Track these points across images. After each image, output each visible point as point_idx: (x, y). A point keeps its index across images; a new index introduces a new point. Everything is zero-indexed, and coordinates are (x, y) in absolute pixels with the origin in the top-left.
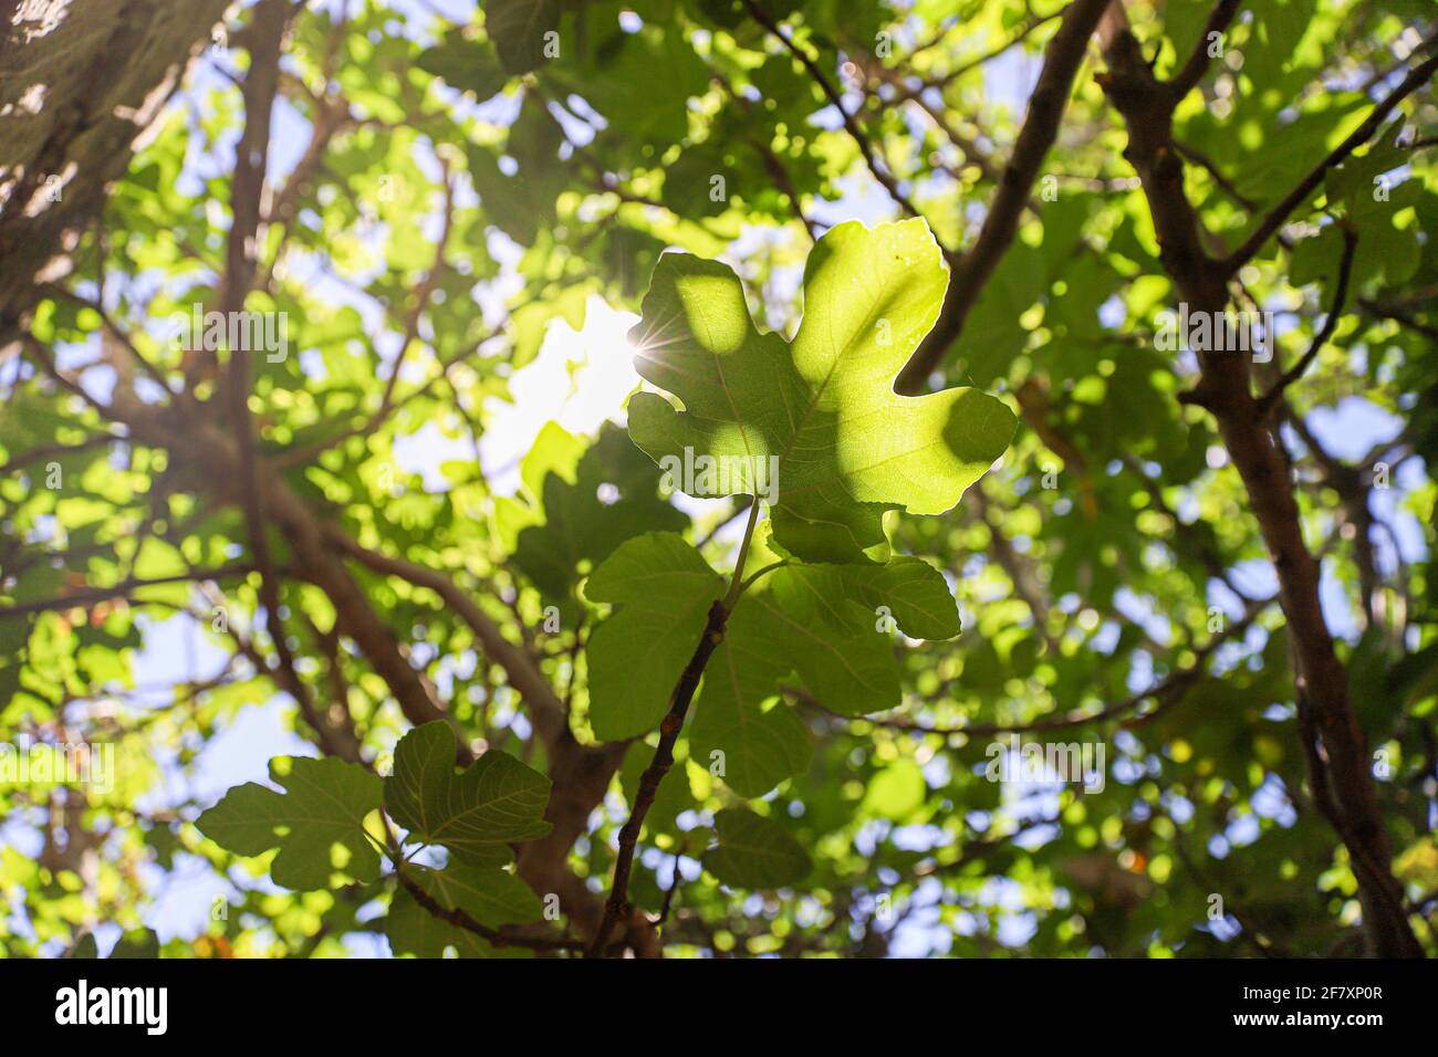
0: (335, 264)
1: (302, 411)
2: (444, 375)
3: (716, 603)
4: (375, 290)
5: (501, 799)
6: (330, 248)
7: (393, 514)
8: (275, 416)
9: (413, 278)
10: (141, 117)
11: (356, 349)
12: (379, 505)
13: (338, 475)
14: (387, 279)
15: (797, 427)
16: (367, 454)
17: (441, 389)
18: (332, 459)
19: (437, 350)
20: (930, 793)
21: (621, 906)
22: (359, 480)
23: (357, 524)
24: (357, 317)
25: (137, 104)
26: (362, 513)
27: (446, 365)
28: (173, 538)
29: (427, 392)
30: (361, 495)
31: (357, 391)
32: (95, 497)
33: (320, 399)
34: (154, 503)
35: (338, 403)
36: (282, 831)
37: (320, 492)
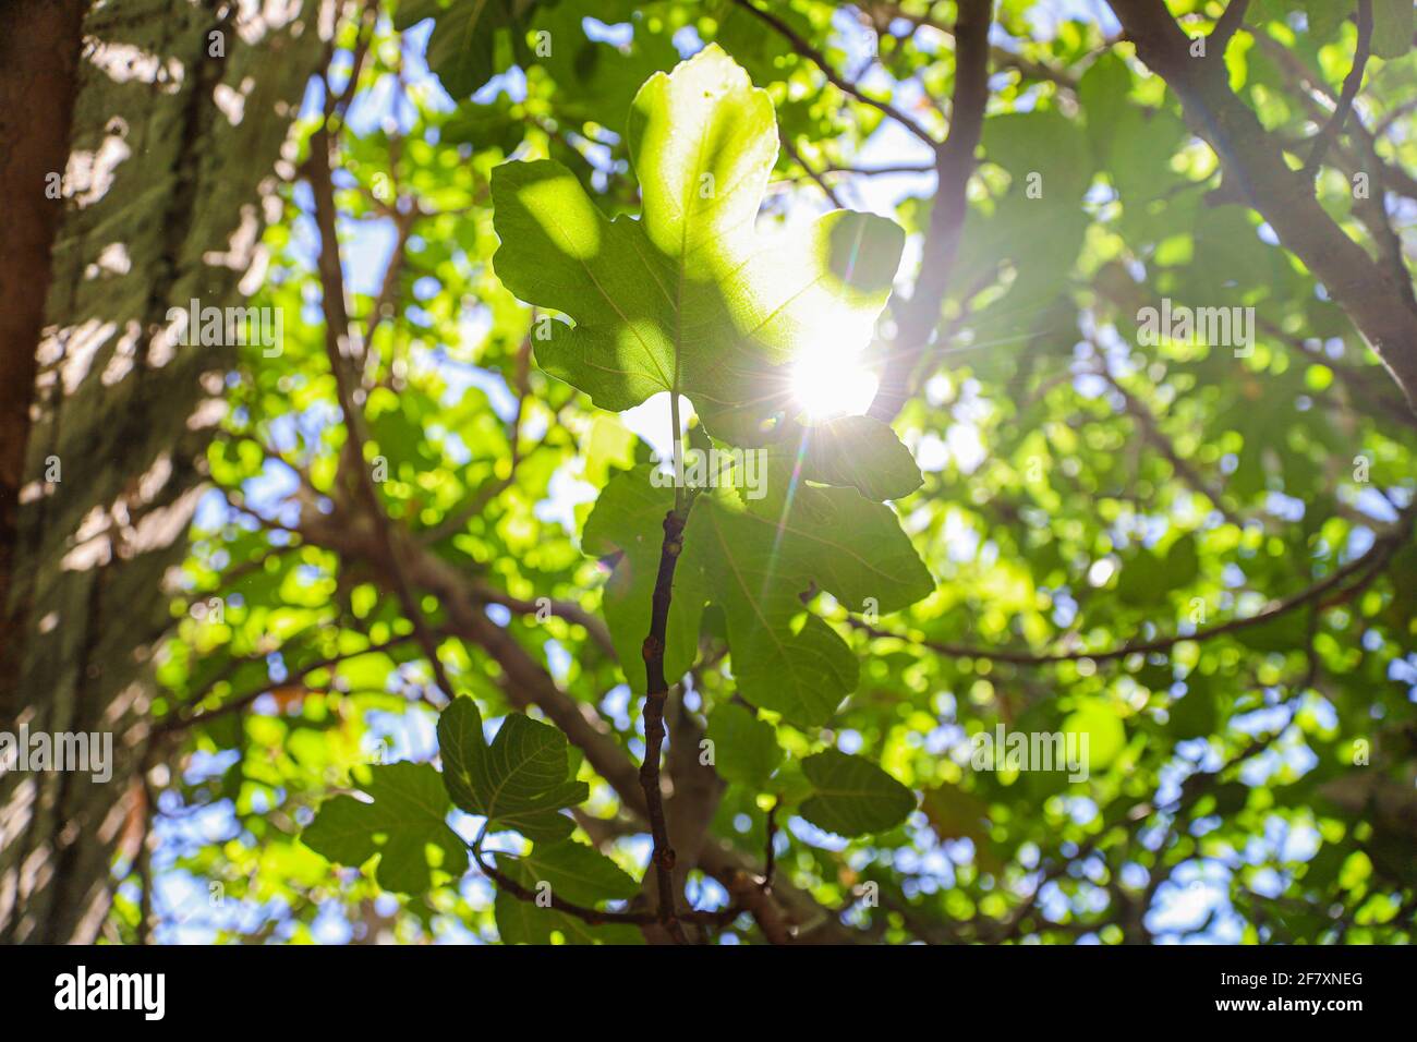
0: (449, 350)
1: (445, 489)
2: (558, 421)
3: (669, 514)
4: (485, 364)
5: (526, 761)
6: (440, 338)
7: (532, 560)
8: (422, 499)
9: (514, 345)
10: (235, 259)
11: (485, 424)
12: (518, 556)
13: (483, 538)
14: (493, 353)
15: (676, 303)
16: (504, 512)
17: (558, 436)
18: (476, 525)
19: (546, 400)
20: (1130, 729)
21: (664, 853)
22: (498, 538)
23: (503, 577)
24: (478, 393)
25: (226, 249)
26: (506, 566)
27: (557, 410)
28: (361, 626)
29: (544, 443)
30: (503, 550)
31: (491, 460)
32: (296, 606)
33: (461, 473)
34: (341, 600)
35: (477, 474)
36: (380, 839)
37: (468, 557)
